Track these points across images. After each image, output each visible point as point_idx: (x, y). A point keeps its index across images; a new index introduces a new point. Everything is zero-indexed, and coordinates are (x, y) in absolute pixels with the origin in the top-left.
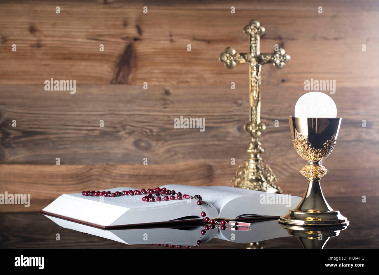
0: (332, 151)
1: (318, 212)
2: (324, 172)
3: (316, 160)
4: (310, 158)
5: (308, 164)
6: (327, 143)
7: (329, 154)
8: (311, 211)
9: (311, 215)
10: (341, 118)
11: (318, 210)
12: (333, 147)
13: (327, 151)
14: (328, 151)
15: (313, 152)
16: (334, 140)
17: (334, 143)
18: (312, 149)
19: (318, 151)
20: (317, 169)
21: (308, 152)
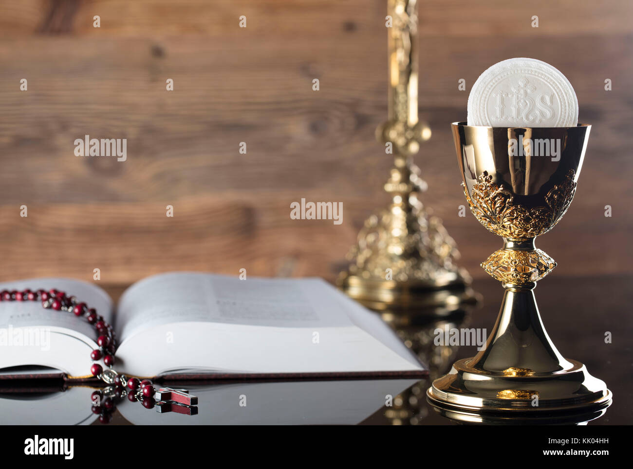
0: (566, 211)
1: (531, 374)
2: (546, 268)
3: (524, 237)
4: (509, 232)
5: (504, 247)
6: (555, 192)
7: (560, 219)
8: (512, 373)
9: (511, 383)
10: (590, 124)
11: (529, 370)
12: (570, 201)
13: (554, 214)
14: (556, 214)
15: (517, 218)
16: (573, 185)
17: (572, 192)
18: (516, 210)
19: (531, 214)
20: (527, 259)
21: (505, 217)
